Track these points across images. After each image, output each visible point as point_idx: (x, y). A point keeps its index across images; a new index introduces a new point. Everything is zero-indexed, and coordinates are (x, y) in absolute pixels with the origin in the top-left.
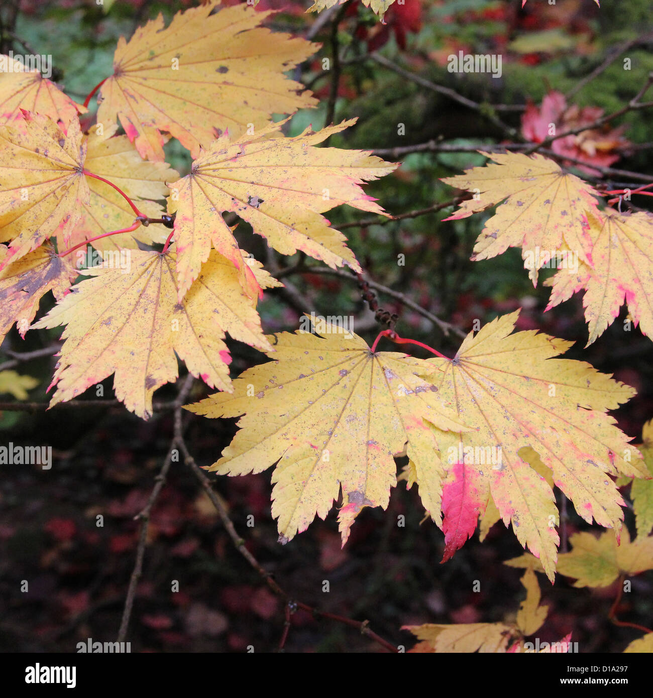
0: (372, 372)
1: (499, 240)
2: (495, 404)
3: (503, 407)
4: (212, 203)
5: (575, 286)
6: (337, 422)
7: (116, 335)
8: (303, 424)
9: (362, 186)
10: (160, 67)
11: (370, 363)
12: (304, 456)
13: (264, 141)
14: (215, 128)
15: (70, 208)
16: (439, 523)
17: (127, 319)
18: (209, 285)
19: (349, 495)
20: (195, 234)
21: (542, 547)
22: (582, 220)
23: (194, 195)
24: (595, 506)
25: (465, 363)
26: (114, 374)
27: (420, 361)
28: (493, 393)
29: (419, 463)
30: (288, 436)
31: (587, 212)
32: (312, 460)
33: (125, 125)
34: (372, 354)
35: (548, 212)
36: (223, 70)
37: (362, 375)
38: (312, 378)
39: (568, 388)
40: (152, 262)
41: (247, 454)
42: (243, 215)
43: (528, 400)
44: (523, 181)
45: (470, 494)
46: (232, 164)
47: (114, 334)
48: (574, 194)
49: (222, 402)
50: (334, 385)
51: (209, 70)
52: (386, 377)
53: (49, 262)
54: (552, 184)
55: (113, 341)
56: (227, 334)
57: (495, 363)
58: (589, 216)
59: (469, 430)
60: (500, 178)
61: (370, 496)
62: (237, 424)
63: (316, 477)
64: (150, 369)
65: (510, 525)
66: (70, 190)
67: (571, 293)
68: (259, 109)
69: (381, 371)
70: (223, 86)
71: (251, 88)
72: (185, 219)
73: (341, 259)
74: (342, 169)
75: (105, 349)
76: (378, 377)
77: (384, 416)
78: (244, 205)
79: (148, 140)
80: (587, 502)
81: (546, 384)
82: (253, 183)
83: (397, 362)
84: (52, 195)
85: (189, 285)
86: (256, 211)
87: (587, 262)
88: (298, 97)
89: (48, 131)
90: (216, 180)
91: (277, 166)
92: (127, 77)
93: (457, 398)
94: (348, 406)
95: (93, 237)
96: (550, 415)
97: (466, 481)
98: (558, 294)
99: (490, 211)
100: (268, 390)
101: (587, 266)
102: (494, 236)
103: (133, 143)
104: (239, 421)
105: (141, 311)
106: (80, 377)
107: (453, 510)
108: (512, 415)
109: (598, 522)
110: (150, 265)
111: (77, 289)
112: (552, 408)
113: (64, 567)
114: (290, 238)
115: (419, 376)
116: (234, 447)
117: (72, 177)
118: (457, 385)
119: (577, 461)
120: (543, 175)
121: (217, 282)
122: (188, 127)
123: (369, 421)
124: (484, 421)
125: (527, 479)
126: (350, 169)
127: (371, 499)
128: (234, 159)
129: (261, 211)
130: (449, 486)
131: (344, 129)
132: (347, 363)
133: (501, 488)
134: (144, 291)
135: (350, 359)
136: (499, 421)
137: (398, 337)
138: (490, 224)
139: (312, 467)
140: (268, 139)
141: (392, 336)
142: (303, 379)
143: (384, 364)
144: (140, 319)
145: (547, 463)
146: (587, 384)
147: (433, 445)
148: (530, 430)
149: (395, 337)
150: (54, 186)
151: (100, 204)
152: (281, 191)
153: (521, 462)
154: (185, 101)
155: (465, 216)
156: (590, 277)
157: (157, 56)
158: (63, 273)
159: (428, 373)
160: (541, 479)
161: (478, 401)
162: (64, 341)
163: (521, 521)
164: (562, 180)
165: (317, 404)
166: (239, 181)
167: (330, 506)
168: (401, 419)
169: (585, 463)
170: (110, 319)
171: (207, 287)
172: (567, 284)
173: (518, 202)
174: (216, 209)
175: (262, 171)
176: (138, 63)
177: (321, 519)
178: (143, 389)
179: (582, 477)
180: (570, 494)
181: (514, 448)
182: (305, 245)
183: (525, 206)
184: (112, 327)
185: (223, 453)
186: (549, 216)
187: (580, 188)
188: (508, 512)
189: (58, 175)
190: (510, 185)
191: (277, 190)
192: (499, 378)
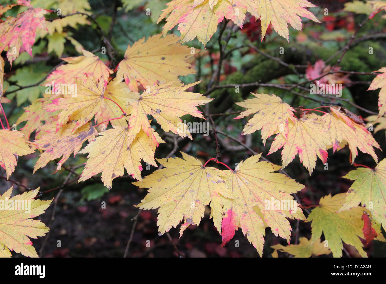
0: (202, 174)
1: (253, 127)
2: (247, 189)
3: (250, 190)
4: (144, 111)
5: (280, 146)
6: (186, 192)
7: (106, 158)
8: (173, 192)
9: (198, 107)
10: (141, 57)
11: (202, 171)
12: (171, 204)
13: (166, 89)
14: (157, 81)
15: (98, 110)
16: (220, 232)
17: (111, 152)
18: (140, 141)
19: (186, 219)
20: (137, 122)
21: (258, 244)
22: (286, 121)
23: (139, 107)
24: (280, 230)
25: (238, 173)
26: (102, 172)
27: (220, 171)
28: (247, 184)
29: (214, 209)
30: (166, 196)
31: (288, 118)
32: (174, 206)
33: (126, 78)
34: (203, 167)
35: (273, 117)
36: (163, 59)
37: (198, 175)
38: (179, 175)
39: (277, 184)
40: (123, 131)
41: (151, 202)
42: (153, 116)
43: (260, 188)
44: (266, 105)
45: (233, 222)
46: (154, 97)
47: (105, 157)
48: (285, 110)
49: (145, 182)
50: (187, 178)
51: (158, 58)
52: (207, 176)
53: (90, 129)
54: (277, 106)
55: (104, 160)
56: (142, 160)
57: (250, 173)
58: (289, 119)
59: (234, 198)
60: (257, 103)
61: (194, 220)
62: (148, 191)
63: (175, 212)
64: (114, 171)
65: (246, 235)
66: (98, 103)
67: (278, 149)
68: (174, 74)
69: (205, 173)
70: (162, 65)
71: (172, 66)
72: (134, 116)
73: (186, 134)
74: (192, 100)
75: (101, 163)
76: (204, 176)
77: (204, 191)
78: (155, 112)
79: (133, 84)
80: (277, 228)
81: (268, 182)
82: (159, 104)
83: (212, 171)
84: (92, 105)
85: (132, 141)
86: (158, 115)
87: (285, 137)
88: (189, 70)
89: (93, 81)
90: (147, 102)
91: (169, 98)
92: (129, 60)
93: (233, 186)
94: (191, 186)
95: (111, 119)
96: (268, 194)
97: (232, 217)
98: (273, 149)
99: (251, 116)
100: (162, 179)
101: (285, 139)
102: (252, 126)
103: (128, 85)
104: (149, 190)
105: (116, 149)
106: (90, 172)
107: (226, 228)
108: (253, 193)
109: (280, 236)
110: (122, 132)
111: (96, 140)
112: (269, 191)
113: (146, 230)
114: (168, 126)
115: (219, 177)
116: (146, 199)
117: (99, 99)
118: (234, 181)
119: (275, 212)
120: (274, 103)
121: (143, 140)
122: (147, 80)
123: (198, 192)
124: (242, 195)
125: (254, 218)
126: (195, 100)
127: (194, 222)
128: (154, 95)
129: (160, 115)
130: (225, 219)
131: (195, 85)
132: (193, 170)
133: (244, 221)
134: (118, 142)
135: (195, 169)
136: (247, 195)
137: (217, 161)
138: (251, 121)
139: (174, 208)
140: (168, 88)
141: (215, 160)
142: (176, 175)
143: (207, 171)
144: (115, 152)
145: (263, 213)
146: (284, 183)
147: (220, 203)
148: (259, 199)
149: (216, 161)
150: (93, 101)
151: (115, 106)
152: (168, 108)
153: (253, 211)
154: (148, 70)
155: (241, 118)
156: (286, 143)
157: (140, 53)
158: (94, 133)
159: (223, 176)
160: (260, 218)
161: (241, 187)
162: (88, 158)
163: (250, 233)
164: (282, 105)
165: (179, 185)
166: (155, 103)
167: (179, 223)
168: (210, 192)
169: (278, 213)
170: (104, 151)
171: (139, 142)
172: (276, 145)
173: (263, 113)
174: (145, 113)
175: (163, 100)
176: (133, 55)
177: (174, 228)
178: (111, 178)
179: (276, 218)
180: (270, 225)
181: (251, 206)
182: (173, 128)
183: (265, 114)
184: (104, 154)
185: (142, 201)
186: (273, 119)
187: (288, 109)
188: (245, 230)
189: (95, 98)
190: (261, 106)
191: (167, 107)
192: (250, 179)
